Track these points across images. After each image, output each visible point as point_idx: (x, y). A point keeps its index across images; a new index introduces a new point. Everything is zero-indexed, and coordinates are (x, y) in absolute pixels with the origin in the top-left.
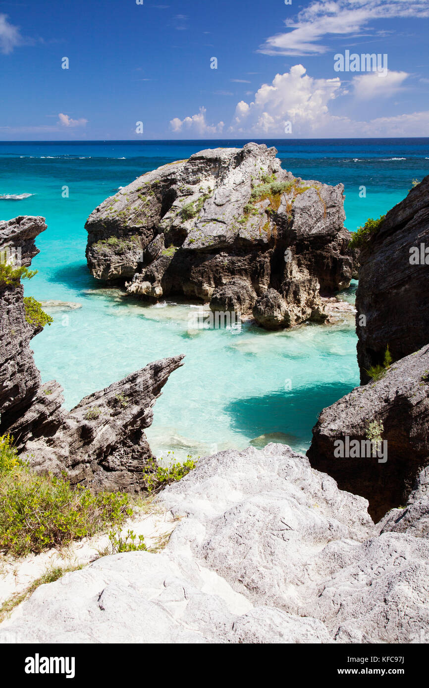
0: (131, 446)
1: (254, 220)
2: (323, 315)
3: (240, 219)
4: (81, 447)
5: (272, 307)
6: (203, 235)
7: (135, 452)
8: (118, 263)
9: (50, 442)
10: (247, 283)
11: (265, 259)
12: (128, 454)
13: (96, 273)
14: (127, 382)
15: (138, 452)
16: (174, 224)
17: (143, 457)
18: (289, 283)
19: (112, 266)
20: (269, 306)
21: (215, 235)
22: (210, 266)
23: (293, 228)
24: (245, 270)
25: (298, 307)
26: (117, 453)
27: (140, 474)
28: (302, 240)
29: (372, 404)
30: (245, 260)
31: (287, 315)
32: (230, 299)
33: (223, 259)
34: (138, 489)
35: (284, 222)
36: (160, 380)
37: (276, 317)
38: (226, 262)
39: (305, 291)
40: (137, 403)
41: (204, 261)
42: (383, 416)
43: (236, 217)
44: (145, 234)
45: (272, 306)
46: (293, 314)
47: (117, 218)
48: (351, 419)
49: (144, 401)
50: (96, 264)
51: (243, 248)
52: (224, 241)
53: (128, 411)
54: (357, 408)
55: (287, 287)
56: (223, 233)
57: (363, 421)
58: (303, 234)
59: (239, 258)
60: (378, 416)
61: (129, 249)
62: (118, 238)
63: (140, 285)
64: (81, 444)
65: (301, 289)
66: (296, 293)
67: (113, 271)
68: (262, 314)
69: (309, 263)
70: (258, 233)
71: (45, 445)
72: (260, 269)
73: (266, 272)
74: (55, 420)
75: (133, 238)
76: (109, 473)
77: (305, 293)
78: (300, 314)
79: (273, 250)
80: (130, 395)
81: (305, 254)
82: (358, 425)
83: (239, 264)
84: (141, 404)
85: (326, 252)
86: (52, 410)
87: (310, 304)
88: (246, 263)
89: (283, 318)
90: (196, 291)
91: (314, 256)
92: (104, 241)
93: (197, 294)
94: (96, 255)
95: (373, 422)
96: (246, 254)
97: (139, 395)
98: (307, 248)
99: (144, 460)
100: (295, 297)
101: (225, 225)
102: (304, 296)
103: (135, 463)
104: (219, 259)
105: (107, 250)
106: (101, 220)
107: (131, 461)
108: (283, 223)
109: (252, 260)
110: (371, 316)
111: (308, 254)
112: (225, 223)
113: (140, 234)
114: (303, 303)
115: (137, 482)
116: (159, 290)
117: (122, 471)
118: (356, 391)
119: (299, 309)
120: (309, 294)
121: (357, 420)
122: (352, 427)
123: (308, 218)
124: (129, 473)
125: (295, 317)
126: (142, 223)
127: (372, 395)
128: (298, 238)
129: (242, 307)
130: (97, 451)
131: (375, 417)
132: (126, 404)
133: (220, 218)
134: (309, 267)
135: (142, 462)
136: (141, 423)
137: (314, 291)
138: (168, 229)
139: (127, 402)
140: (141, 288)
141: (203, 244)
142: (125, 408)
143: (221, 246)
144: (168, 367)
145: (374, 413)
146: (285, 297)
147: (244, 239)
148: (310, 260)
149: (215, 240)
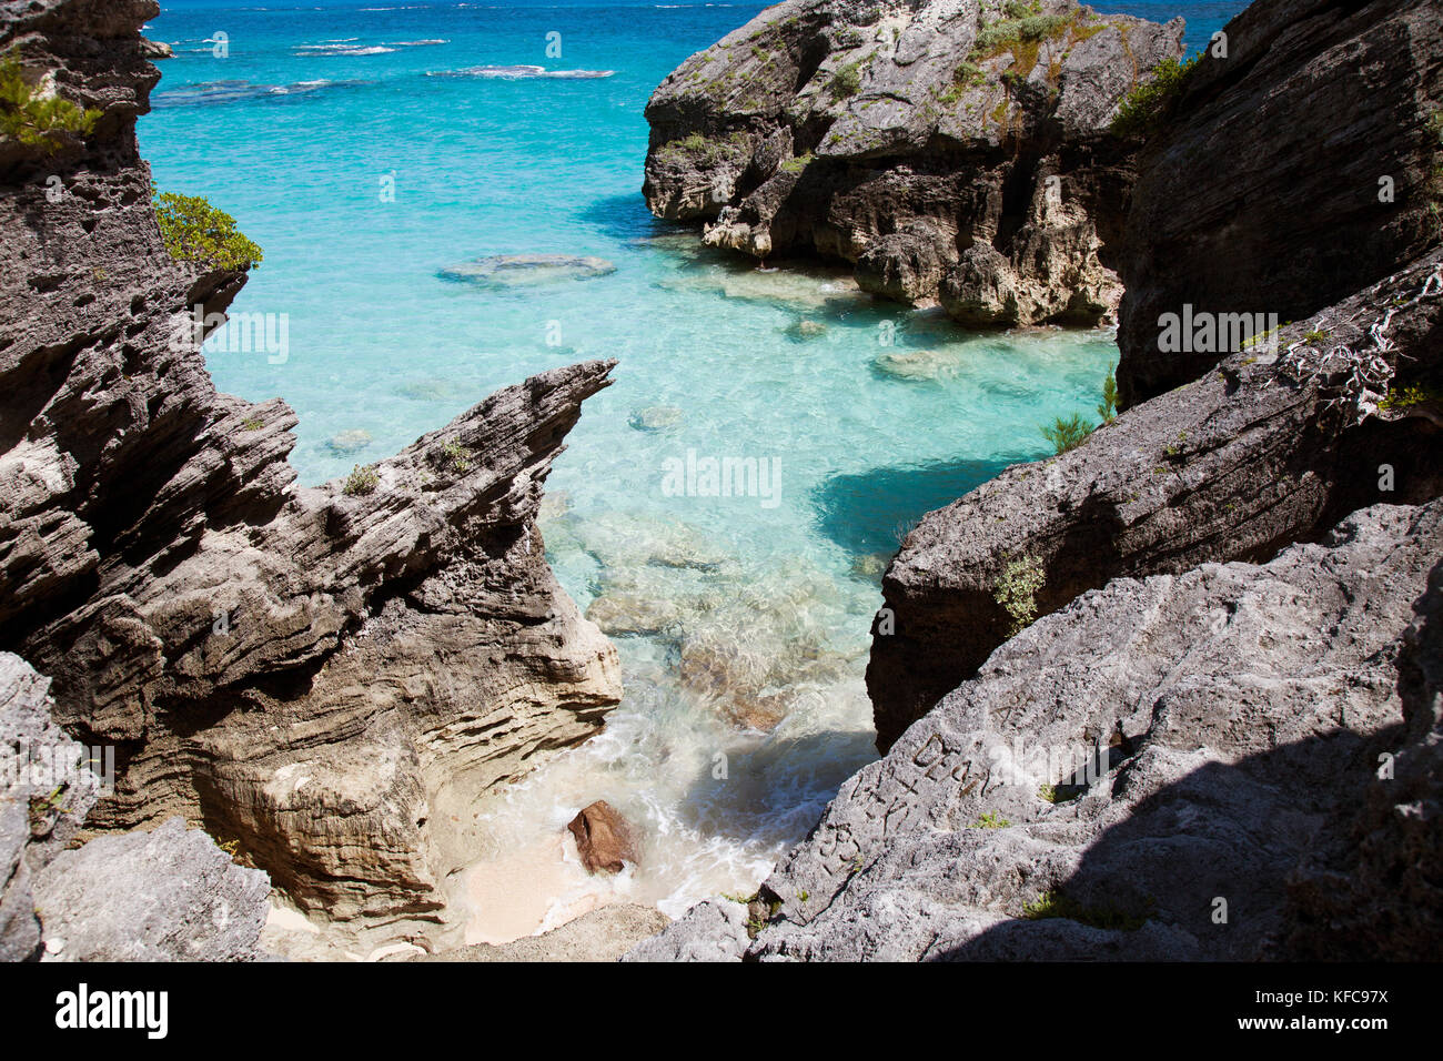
0: (485, 561)
1: (972, 97)
2: (1094, 305)
3: (944, 95)
4: (325, 555)
5: (978, 281)
6: (860, 127)
7: (492, 575)
8: (699, 185)
9: (257, 539)
10: (945, 232)
11: (993, 183)
12: (476, 578)
13: (657, 205)
14: (475, 414)
15: (500, 575)
16: (817, 107)
17: (513, 588)
18: (1029, 233)
19: (687, 193)
20: (971, 280)
21: (885, 127)
22: (871, 194)
23: (1057, 115)
24: (946, 204)
25: (1043, 285)
26: (451, 574)
27: (506, 624)
28: (1075, 143)
29: (1029, 512)
30: (947, 183)
31: (1010, 302)
32: (895, 262)
33: (902, 179)
34: (500, 656)
35: (1040, 102)
36: (546, 415)
37: (985, 304)
38: (907, 185)
39: (1064, 252)
40: (490, 464)
41: (862, 183)
42: (1049, 545)
43: (935, 90)
44: (761, 129)
45: (979, 279)
46: (1029, 300)
47: (706, 96)
48: (969, 548)
49: (504, 462)
50: (658, 187)
51: (947, 157)
52: (905, 141)
53: (467, 482)
54: (990, 519)
55: (1023, 242)
56: (902, 123)
57: (995, 554)
58: (1078, 130)
59: (935, 179)
60: (1036, 546)
61: (725, 159)
62: (706, 136)
63: (729, 231)
64: (326, 547)
65: (1053, 248)
66: (1041, 256)
67: (686, 202)
68: (954, 298)
69: (1088, 194)
70: (979, 125)
71: (247, 542)
72: (978, 204)
73: (989, 209)
74: (261, 489)
75: (735, 136)
76: (422, 617)
77: (1063, 256)
78: (1044, 303)
79: (1011, 164)
80: (477, 445)
81: (1081, 174)
82: (982, 562)
83: (935, 191)
84: (498, 467)
85: (1129, 170)
86: (251, 467)
87: (1071, 280)
88: (949, 190)
89: (1002, 307)
90: (839, 245)
91: (1100, 179)
92: (680, 143)
93: (841, 254)
94: (658, 170)
95: (1022, 559)
96: (952, 170)
97: (495, 446)
98: (1085, 159)
99: (515, 594)
100: (1038, 265)
101: (908, 107)
102: (1058, 264)
103: (493, 599)
104: (892, 177)
105: (681, 159)
106: (674, 100)
107: (482, 594)
108: (1035, 102)
109: (963, 183)
110: (1145, 299)
111: (1087, 173)
112: (909, 103)
113: (751, 129)
114: (1054, 279)
115: (498, 642)
116: (763, 242)
117: (456, 614)
118: (1007, 476)
119: (1044, 290)
120: (1072, 259)
121: (980, 551)
122: (965, 567)
123: (1094, 93)
124: (478, 620)
125: (1033, 308)
126: (756, 105)
127: (1034, 487)
128: (1065, 138)
129: (922, 281)
130: (360, 568)
131: (1029, 547)
132: (467, 466)
133: (901, 91)
134: (1087, 204)
135: (510, 599)
136: (502, 510)
137: (1084, 253)
138: (805, 117)
139: (470, 460)
140: (730, 237)
141: (859, 147)
142: (464, 474)
143: (895, 150)
144: (567, 387)
145: (1025, 535)
146: (1015, 264)
147: (948, 138)
148: (1090, 188)
149: (885, 138)
